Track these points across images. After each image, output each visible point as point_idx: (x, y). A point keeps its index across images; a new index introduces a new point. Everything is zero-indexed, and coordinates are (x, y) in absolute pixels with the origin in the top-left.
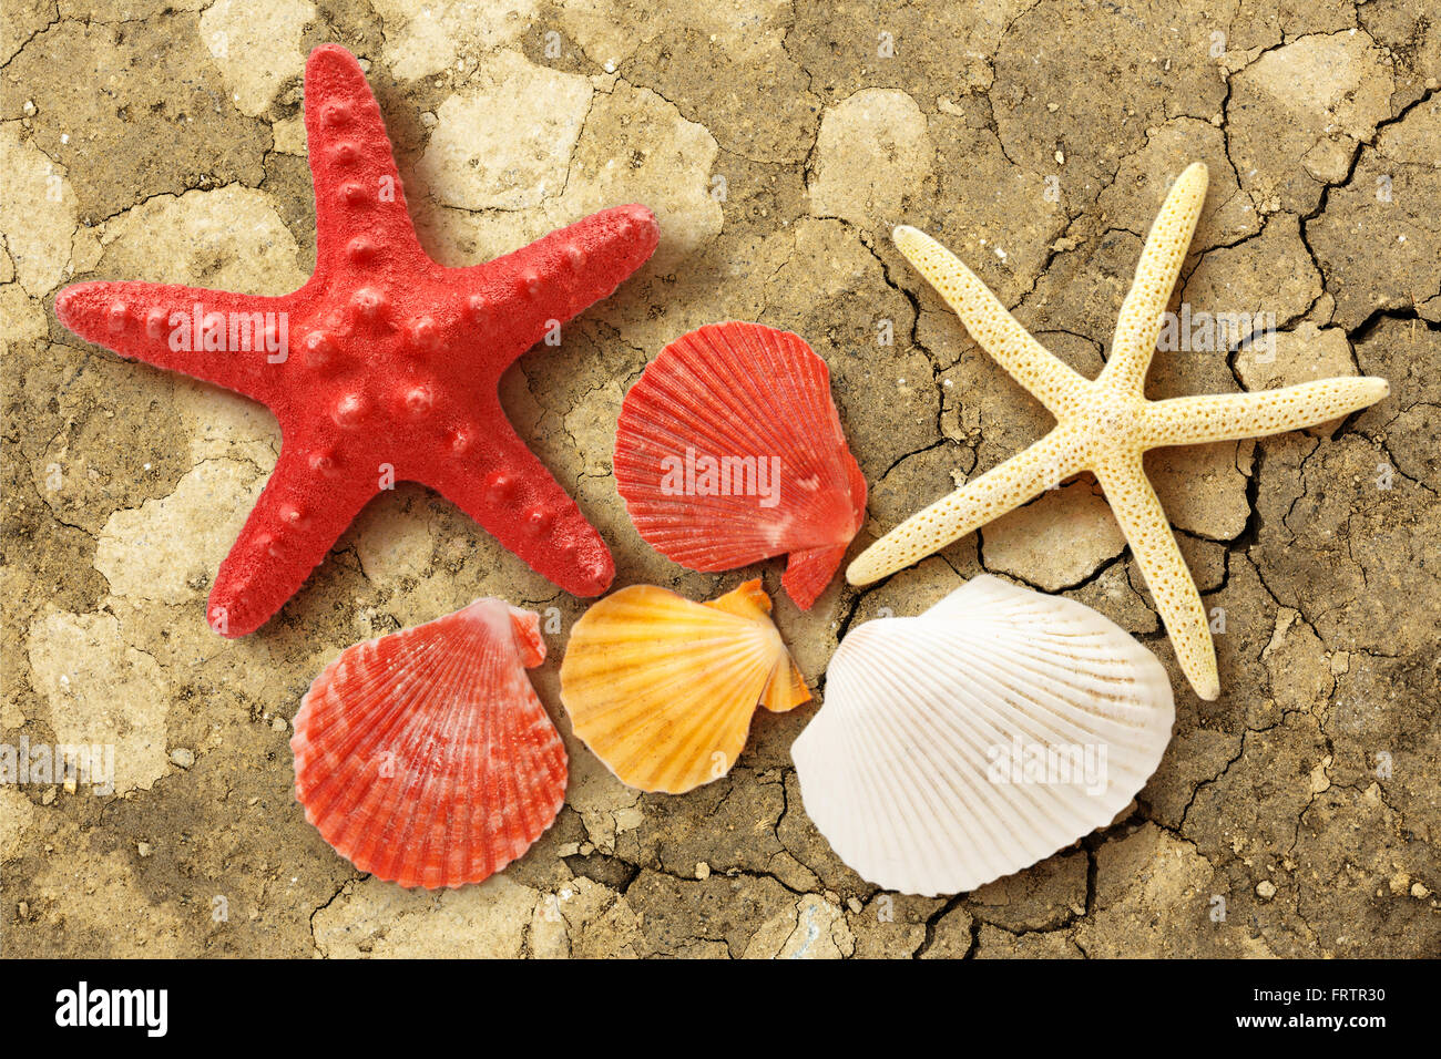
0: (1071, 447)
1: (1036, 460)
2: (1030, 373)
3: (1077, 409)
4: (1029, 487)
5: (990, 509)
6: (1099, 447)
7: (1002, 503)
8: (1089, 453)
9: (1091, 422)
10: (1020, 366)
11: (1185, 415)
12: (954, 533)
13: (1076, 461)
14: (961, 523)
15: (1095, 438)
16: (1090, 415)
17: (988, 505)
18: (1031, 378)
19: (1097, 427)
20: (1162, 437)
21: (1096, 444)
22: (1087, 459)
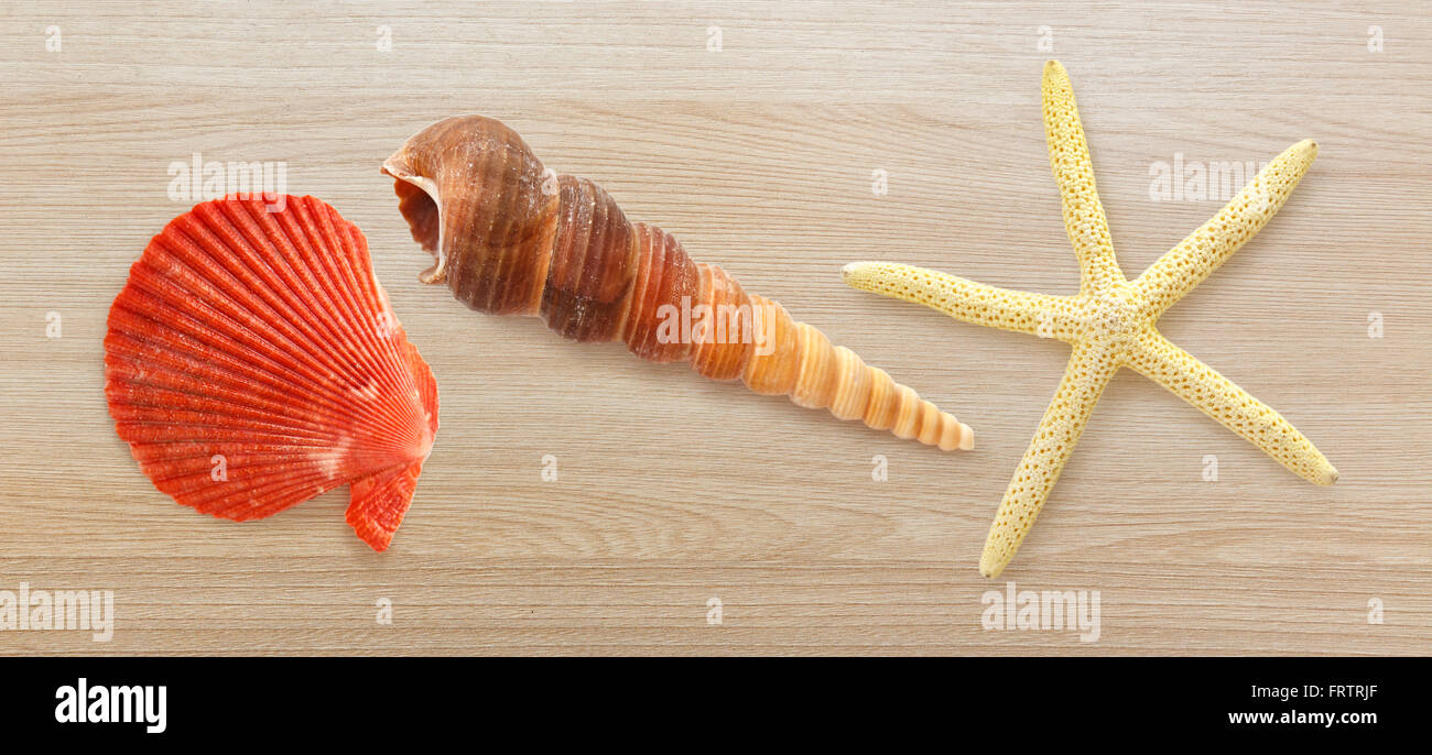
0: (1095, 360)
1: (1074, 388)
2: (1024, 322)
3: (1080, 327)
4: (1082, 413)
5: (1063, 449)
6: (1118, 346)
7: (1069, 439)
8: (1113, 356)
9: (1098, 330)
10: (1012, 320)
11: (1170, 274)
12: (1046, 487)
13: (1107, 368)
14: (1047, 476)
15: (1110, 342)
16: (1094, 325)
17: (1059, 448)
18: (1028, 324)
19: (1106, 331)
20: (1162, 304)
21: (1113, 345)
22: (1114, 361)
